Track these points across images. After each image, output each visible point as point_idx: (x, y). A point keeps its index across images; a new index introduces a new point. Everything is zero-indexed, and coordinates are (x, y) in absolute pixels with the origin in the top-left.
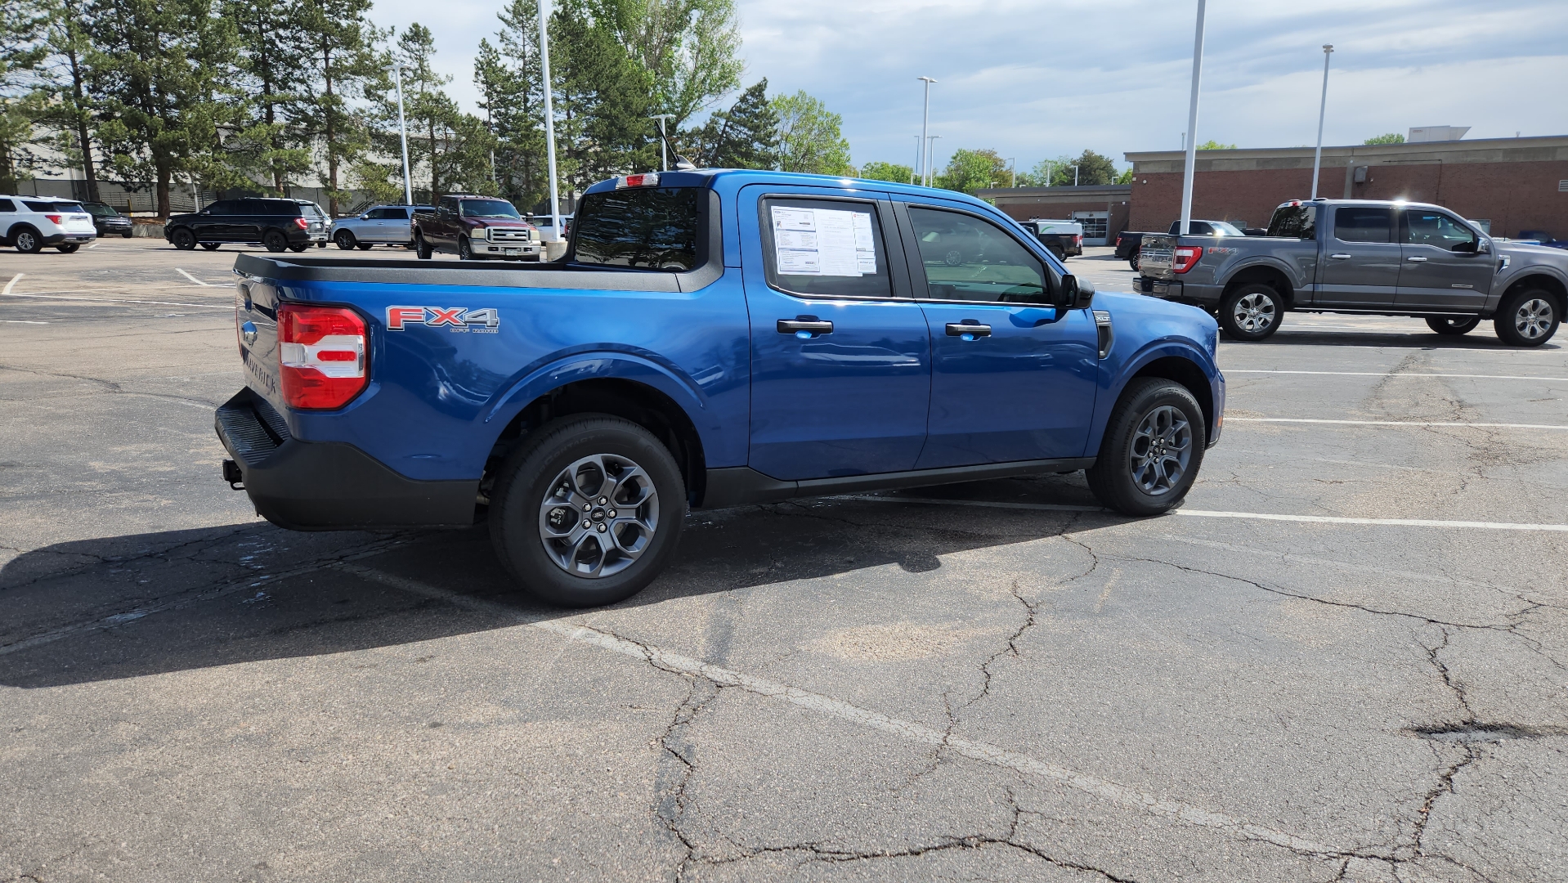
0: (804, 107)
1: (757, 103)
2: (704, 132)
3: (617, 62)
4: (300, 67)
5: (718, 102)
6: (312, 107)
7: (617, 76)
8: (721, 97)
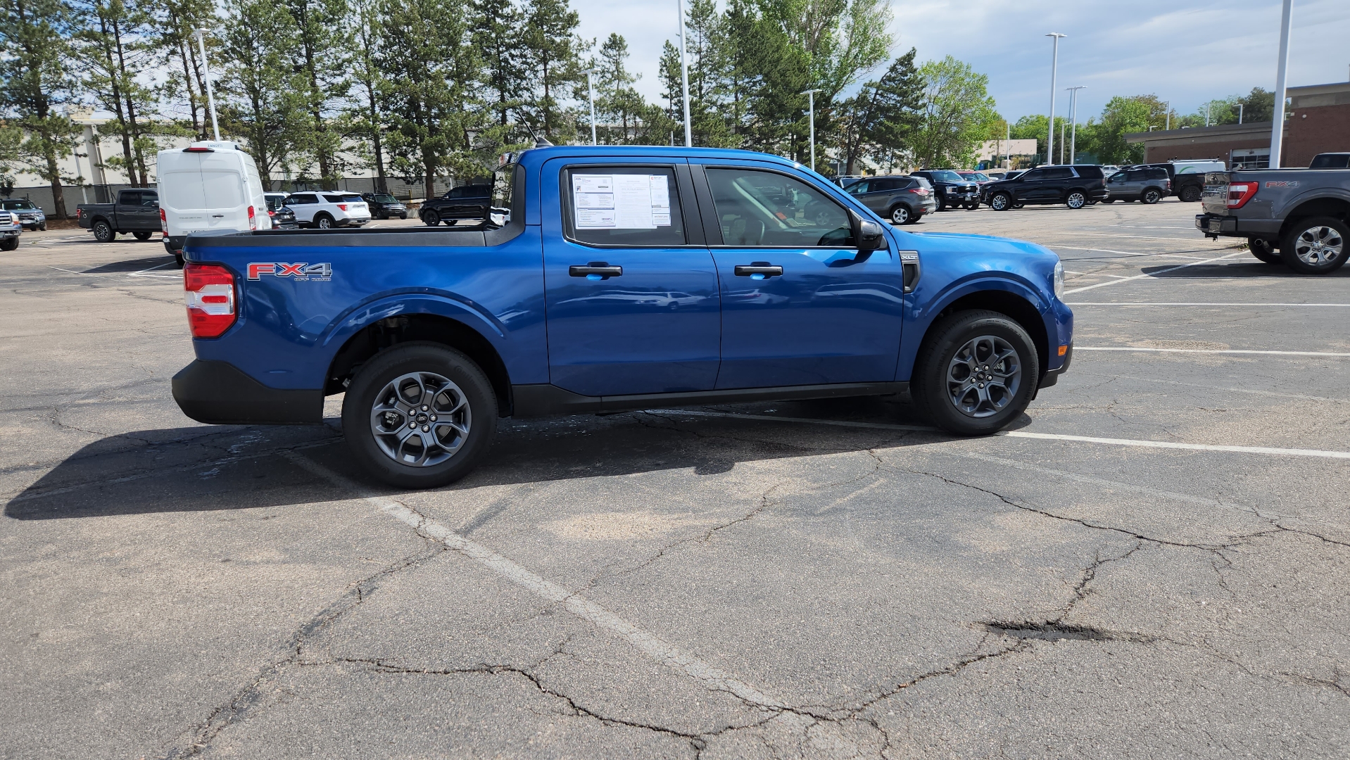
0: (951, 72)
1: (906, 72)
2: (857, 102)
3: (779, 48)
6: (534, 109)
7: (777, 60)
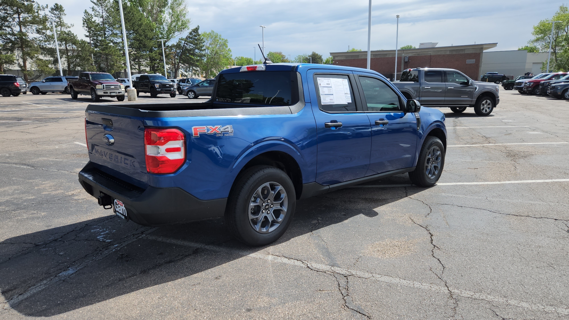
0: (214, 37)
1: (196, 35)
2: (176, 46)
3: (140, 19)
4: (7, 21)
5: (181, 34)
6: (14, 37)
7: (141, 24)
8: (182, 33)
